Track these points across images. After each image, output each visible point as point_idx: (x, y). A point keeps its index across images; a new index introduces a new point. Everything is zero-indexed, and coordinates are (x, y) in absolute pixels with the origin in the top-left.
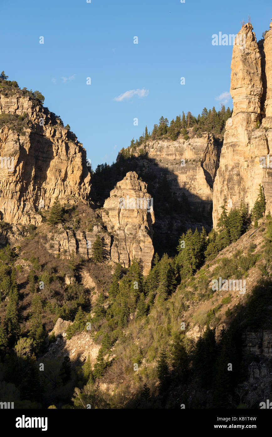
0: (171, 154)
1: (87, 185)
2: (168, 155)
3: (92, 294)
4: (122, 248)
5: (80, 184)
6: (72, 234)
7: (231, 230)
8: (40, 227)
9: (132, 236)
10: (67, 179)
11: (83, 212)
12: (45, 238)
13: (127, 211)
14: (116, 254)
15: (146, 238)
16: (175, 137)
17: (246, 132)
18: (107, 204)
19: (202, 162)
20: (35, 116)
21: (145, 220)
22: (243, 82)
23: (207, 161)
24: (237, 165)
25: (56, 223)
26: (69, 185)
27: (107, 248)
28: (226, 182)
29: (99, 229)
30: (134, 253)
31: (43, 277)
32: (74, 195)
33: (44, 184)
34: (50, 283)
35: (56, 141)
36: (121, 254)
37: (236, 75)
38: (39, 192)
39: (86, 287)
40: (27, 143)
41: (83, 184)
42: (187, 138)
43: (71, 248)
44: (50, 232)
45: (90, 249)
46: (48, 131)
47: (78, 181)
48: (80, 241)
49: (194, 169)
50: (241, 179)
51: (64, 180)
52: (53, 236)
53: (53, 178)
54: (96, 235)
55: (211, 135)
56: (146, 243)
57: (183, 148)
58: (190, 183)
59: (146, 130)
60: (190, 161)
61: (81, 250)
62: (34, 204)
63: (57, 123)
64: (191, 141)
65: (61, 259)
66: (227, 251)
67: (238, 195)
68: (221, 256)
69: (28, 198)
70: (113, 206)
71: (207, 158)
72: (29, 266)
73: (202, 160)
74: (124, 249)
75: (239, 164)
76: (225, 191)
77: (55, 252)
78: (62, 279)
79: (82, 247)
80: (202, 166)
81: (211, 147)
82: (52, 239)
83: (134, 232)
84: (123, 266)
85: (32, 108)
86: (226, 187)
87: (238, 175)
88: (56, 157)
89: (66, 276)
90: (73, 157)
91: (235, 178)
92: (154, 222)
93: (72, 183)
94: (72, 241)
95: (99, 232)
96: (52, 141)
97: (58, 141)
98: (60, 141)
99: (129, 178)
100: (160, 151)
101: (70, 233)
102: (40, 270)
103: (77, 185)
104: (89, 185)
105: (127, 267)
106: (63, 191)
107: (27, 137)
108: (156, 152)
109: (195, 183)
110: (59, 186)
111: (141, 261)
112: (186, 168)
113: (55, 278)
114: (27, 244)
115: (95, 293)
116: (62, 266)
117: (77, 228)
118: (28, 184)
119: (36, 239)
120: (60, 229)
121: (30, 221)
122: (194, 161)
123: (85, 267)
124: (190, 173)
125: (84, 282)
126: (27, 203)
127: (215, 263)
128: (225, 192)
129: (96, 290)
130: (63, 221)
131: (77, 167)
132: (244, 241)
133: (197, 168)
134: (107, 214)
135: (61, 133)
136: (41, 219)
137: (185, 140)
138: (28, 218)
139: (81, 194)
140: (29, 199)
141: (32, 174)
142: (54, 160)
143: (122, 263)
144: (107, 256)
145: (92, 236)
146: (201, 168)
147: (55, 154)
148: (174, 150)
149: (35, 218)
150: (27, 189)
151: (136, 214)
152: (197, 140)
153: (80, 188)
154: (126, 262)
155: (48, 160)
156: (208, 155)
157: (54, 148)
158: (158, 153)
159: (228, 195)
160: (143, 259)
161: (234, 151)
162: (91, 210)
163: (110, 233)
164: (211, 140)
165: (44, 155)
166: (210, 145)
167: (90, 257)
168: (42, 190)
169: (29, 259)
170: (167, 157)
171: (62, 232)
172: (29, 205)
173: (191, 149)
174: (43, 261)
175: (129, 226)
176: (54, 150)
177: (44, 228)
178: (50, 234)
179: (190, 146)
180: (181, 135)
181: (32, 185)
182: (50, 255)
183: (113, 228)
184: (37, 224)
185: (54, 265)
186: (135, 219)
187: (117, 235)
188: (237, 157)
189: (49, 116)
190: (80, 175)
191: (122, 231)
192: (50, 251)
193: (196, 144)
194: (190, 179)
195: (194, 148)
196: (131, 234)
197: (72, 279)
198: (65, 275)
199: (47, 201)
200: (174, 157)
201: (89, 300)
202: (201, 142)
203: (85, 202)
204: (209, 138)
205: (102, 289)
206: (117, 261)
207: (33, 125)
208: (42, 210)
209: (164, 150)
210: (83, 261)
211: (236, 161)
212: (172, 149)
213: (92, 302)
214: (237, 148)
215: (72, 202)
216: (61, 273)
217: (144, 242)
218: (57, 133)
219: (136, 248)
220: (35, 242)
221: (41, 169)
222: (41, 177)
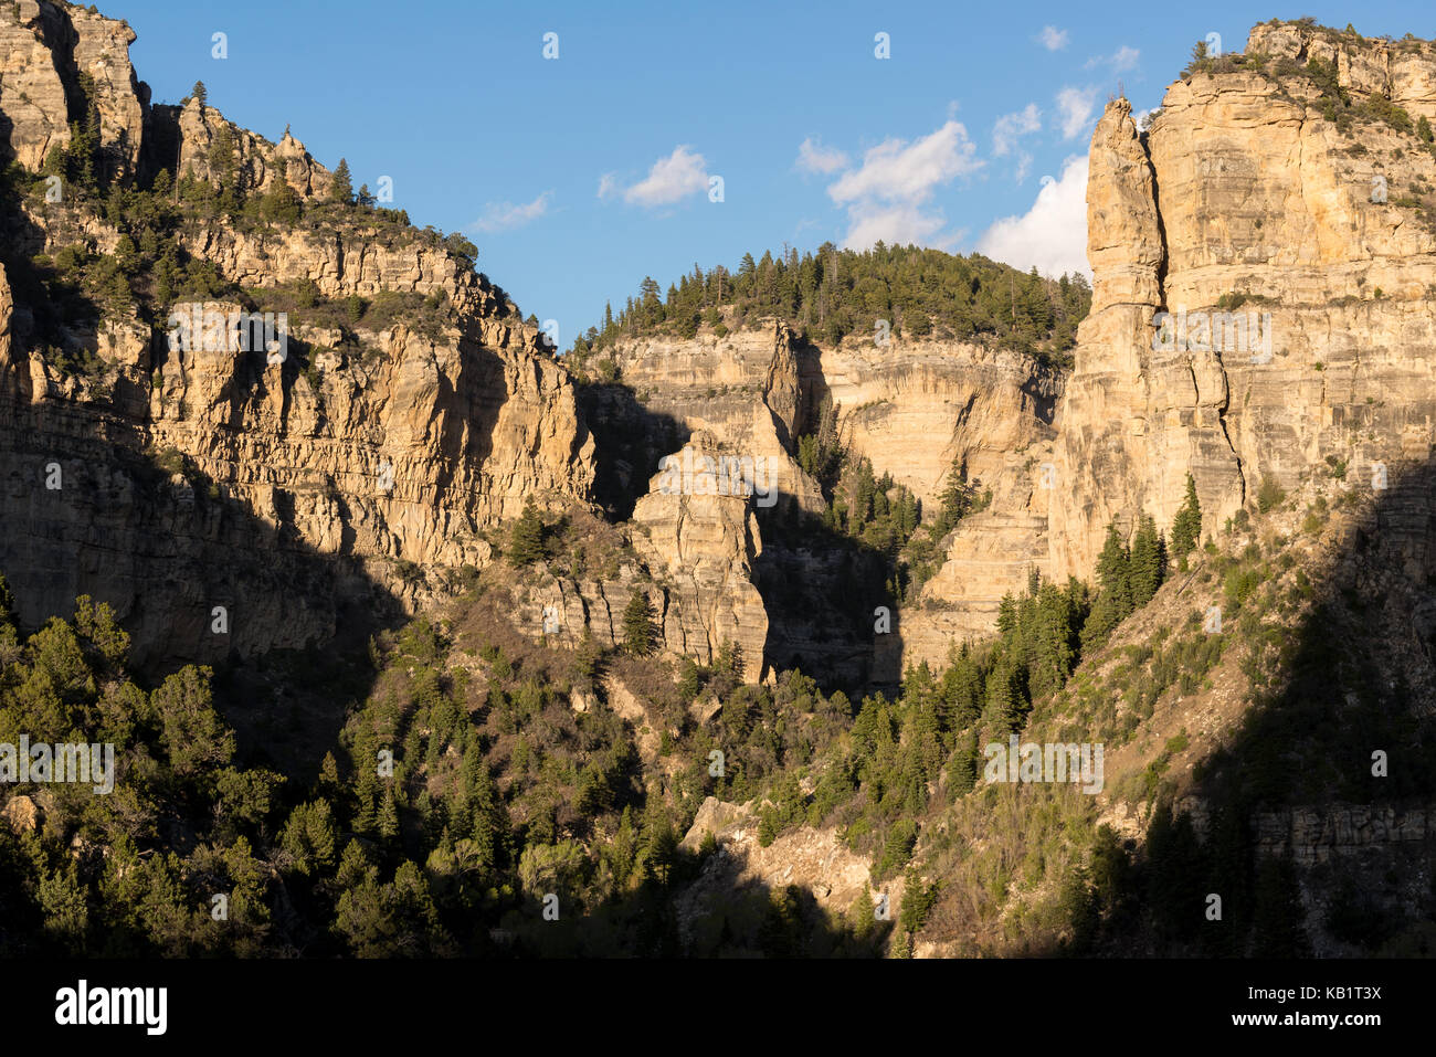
0: (681, 373)
1: (586, 464)
2: (675, 374)
3: (639, 734)
4: (690, 619)
5: (571, 461)
6: (572, 587)
7: (1132, 580)
8: (488, 570)
9: (714, 589)
10: (540, 451)
11: (589, 532)
12: (506, 597)
13: (698, 527)
14: (679, 634)
15: (748, 593)
16: (690, 331)
17: (1134, 350)
18: (642, 510)
19: (765, 393)
20: (463, 297)
21: (740, 547)
22: (1122, 235)
23: (776, 389)
24: (1116, 428)
25: (530, 561)
26: (544, 465)
27: (655, 620)
28: (1088, 468)
29: (635, 573)
30: (719, 629)
31: (523, 695)
32: (560, 488)
33: (486, 465)
34: (543, 709)
35: (511, 356)
36: (689, 632)
37: (1103, 217)
38: (477, 483)
39: (622, 716)
40: (453, 364)
41: (577, 461)
42: (723, 333)
43: (571, 622)
44: (518, 582)
45: (618, 622)
46: (493, 332)
47: (567, 454)
48: (591, 603)
49: (746, 409)
50: (1127, 459)
51: (533, 454)
52: (527, 593)
53: (510, 447)
54: (630, 589)
55: (782, 324)
56: (748, 605)
57: (713, 357)
58: (735, 444)
59: (609, 311)
60: (734, 389)
61: (596, 625)
62: (469, 512)
63: (508, 311)
64: (733, 338)
65: (551, 650)
66: (1132, 628)
67: (1122, 496)
68: (1120, 642)
69: (454, 499)
70: (662, 514)
71: (776, 383)
72: (482, 668)
73: (764, 386)
74: (695, 619)
75: (1120, 424)
76: (1087, 488)
77: (535, 633)
78: (564, 699)
79: (598, 619)
80: (765, 401)
81: (785, 354)
82: (526, 601)
83: (717, 578)
84: (696, 661)
85: (456, 277)
86: (1088, 478)
87: (1120, 450)
88: (512, 397)
89: (574, 690)
90: (554, 397)
91: (1113, 456)
92: (759, 551)
93: (552, 461)
94: (574, 605)
95: (635, 580)
96: (502, 357)
97: (516, 356)
98: (521, 357)
99: (699, 446)
100: (653, 365)
101: (568, 584)
102: (511, 678)
103: (565, 463)
104: (592, 463)
105: (705, 664)
106: (533, 481)
107: (455, 350)
108: (641, 367)
109: (748, 446)
110: (523, 469)
111: (738, 649)
112: (725, 406)
113: (551, 697)
114: (466, 613)
115: (646, 731)
116: (556, 666)
117: (582, 571)
118: (453, 465)
119: (485, 601)
120: (543, 574)
121: (463, 556)
122: (744, 389)
123: (613, 669)
124: (736, 420)
125: (614, 703)
126: (452, 512)
127: (1109, 658)
128: (1088, 491)
129: (646, 724)
130: (548, 555)
131: (564, 419)
132: (1167, 606)
133: (755, 408)
134: (647, 534)
135: (521, 336)
136: (490, 551)
137: (717, 338)
138: (458, 550)
139: (574, 486)
140: (457, 501)
141: (463, 440)
142: (509, 405)
143: (694, 656)
144: (658, 640)
145: (619, 591)
146: (765, 407)
147: (510, 389)
148: (689, 361)
149: (474, 549)
150: (451, 477)
151: (719, 533)
152: (749, 336)
153: (572, 472)
154: (703, 651)
155: (496, 404)
156: (777, 374)
157: (506, 374)
158: (648, 370)
159: (1097, 498)
160: (744, 643)
161: (1106, 394)
162: (604, 527)
163: (660, 582)
164: (783, 337)
165: (486, 393)
166: (781, 348)
167: (618, 641)
168: (484, 478)
169: (478, 651)
170: (671, 380)
171: (549, 583)
172: (458, 517)
173: (735, 361)
174: (510, 654)
175: (703, 564)
176: (507, 380)
177: (500, 573)
178: (519, 587)
179: (731, 352)
180: (704, 324)
181: (462, 467)
182: (525, 640)
183: (664, 568)
184: (479, 565)
185: (540, 664)
186: (718, 547)
187: (678, 586)
188: (1113, 409)
189: (491, 295)
190: (571, 439)
191: (688, 577)
192: (522, 631)
193: (748, 346)
194: (736, 435)
195: (743, 358)
196: (711, 583)
197: (589, 697)
198: (570, 687)
199: (496, 506)
200: (690, 380)
201: (633, 748)
202: (761, 341)
203: (587, 507)
204: (779, 329)
205: (661, 721)
206: (681, 650)
207: (460, 319)
208: (485, 529)
209: (664, 363)
210: (604, 653)
211: (1113, 419)
212: (685, 360)
213: (642, 752)
214: (1114, 387)
215: (557, 508)
216: (559, 684)
217: (744, 602)
218: (512, 336)
219: (724, 617)
220: (484, 608)
221: (480, 428)
222: (480, 449)
